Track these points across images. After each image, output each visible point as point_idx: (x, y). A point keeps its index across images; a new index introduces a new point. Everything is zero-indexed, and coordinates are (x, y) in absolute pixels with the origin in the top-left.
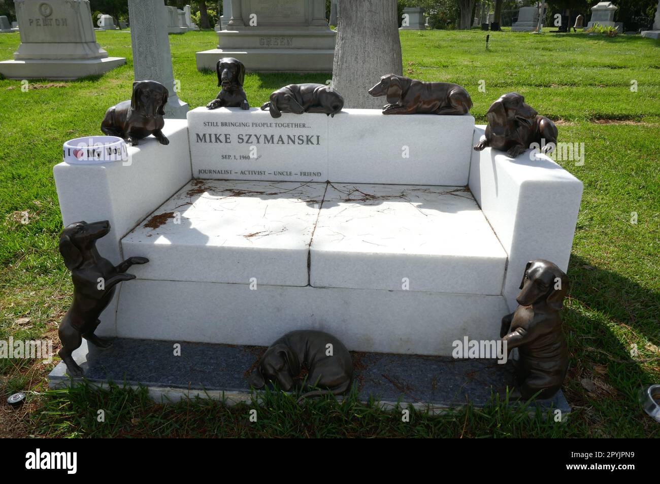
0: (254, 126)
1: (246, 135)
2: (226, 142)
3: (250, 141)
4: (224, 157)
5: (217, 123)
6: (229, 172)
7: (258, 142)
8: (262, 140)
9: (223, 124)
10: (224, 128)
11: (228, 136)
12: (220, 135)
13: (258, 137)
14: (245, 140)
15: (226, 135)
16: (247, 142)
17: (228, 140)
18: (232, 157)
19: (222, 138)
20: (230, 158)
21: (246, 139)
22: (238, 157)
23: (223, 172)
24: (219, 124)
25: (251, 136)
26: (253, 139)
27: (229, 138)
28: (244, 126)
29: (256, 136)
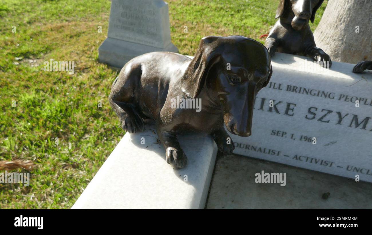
0: (343, 99)
1: (323, 110)
2: (286, 113)
3: (325, 119)
4: (275, 133)
5: (280, 85)
6: (277, 153)
7: (340, 122)
8: (347, 121)
9: (290, 88)
10: (291, 94)
11: (291, 107)
12: (280, 102)
13: (343, 116)
14: (318, 117)
15: (289, 105)
16: (321, 119)
17: (290, 112)
18: (289, 135)
19: (282, 108)
20: (284, 136)
21: (319, 114)
22: (298, 135)
23: (267, 151)
24: (284, 86)
25: (330, 112)
26: (333, 118)
27: (293, 110)
28: (326, 96)
29: (339, 113)
